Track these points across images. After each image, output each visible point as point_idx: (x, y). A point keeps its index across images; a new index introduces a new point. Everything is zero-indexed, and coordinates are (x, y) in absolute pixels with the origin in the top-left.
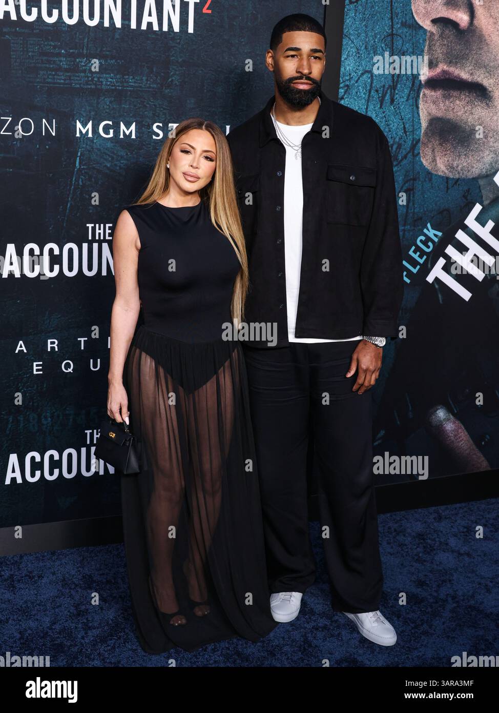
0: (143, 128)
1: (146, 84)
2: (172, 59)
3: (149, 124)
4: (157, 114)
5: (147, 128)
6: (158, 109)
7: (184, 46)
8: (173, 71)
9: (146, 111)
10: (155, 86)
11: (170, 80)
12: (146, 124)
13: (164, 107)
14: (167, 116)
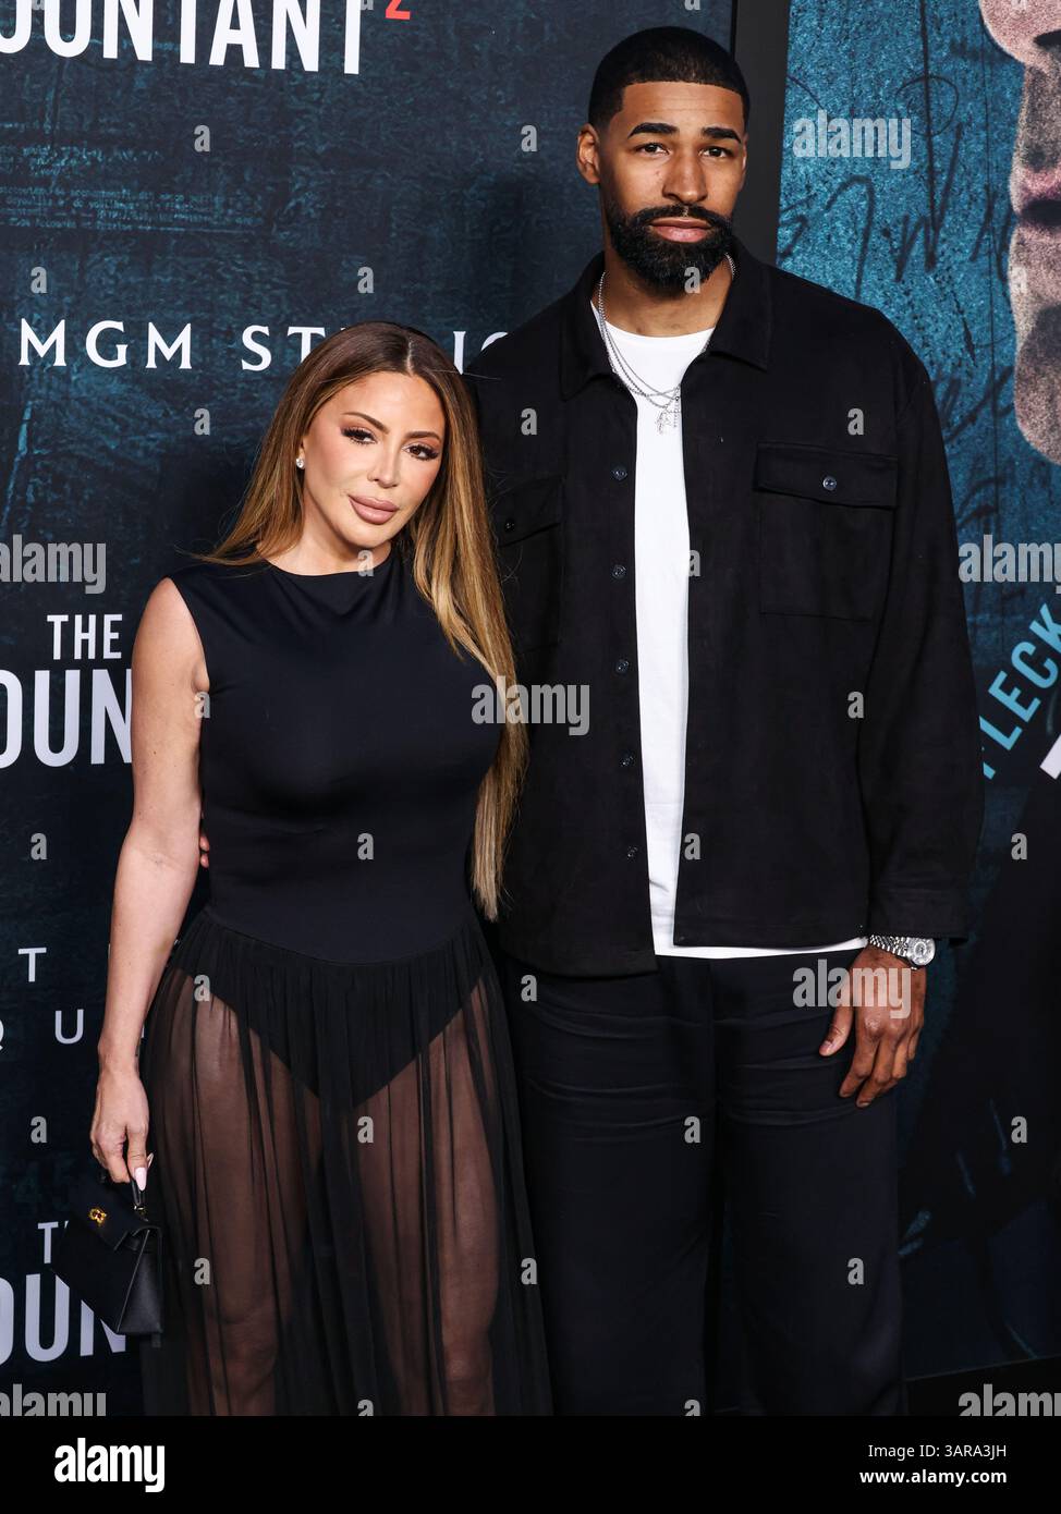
0: (214, 341)
1: (225, 214)
2: (296, 145)
3: (230, 327)
4: (254, 301)
5: (225, 340)
6: (257, 285)
7: (334, 111)
8: (301, 178)
9: (222, 292)
10: (249, 221)
11: (292, 204)
12: (224, 329)
13: (275, 280)
14: (284, 307)
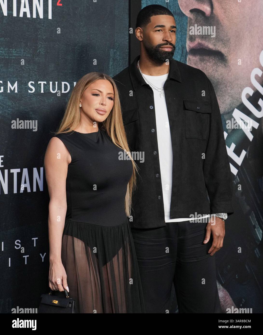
0: (22, 85)
1: (24, 54)
2: (39, 37)
3: (26, 82)
4: (31, 75)
5: (25, 85)
6: (31, 71)
7: (47, 28)
8: (40, 45)
9: (24, 73)
10: (29, 55)
11: (38, 51)
12: (24, 82)
13: (35, 70)
14: (37, 77)
